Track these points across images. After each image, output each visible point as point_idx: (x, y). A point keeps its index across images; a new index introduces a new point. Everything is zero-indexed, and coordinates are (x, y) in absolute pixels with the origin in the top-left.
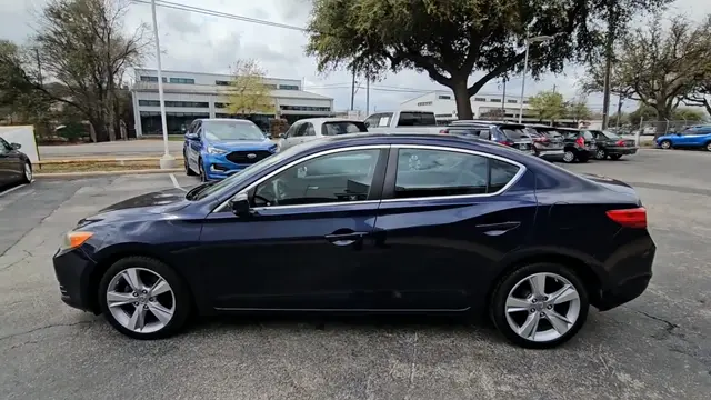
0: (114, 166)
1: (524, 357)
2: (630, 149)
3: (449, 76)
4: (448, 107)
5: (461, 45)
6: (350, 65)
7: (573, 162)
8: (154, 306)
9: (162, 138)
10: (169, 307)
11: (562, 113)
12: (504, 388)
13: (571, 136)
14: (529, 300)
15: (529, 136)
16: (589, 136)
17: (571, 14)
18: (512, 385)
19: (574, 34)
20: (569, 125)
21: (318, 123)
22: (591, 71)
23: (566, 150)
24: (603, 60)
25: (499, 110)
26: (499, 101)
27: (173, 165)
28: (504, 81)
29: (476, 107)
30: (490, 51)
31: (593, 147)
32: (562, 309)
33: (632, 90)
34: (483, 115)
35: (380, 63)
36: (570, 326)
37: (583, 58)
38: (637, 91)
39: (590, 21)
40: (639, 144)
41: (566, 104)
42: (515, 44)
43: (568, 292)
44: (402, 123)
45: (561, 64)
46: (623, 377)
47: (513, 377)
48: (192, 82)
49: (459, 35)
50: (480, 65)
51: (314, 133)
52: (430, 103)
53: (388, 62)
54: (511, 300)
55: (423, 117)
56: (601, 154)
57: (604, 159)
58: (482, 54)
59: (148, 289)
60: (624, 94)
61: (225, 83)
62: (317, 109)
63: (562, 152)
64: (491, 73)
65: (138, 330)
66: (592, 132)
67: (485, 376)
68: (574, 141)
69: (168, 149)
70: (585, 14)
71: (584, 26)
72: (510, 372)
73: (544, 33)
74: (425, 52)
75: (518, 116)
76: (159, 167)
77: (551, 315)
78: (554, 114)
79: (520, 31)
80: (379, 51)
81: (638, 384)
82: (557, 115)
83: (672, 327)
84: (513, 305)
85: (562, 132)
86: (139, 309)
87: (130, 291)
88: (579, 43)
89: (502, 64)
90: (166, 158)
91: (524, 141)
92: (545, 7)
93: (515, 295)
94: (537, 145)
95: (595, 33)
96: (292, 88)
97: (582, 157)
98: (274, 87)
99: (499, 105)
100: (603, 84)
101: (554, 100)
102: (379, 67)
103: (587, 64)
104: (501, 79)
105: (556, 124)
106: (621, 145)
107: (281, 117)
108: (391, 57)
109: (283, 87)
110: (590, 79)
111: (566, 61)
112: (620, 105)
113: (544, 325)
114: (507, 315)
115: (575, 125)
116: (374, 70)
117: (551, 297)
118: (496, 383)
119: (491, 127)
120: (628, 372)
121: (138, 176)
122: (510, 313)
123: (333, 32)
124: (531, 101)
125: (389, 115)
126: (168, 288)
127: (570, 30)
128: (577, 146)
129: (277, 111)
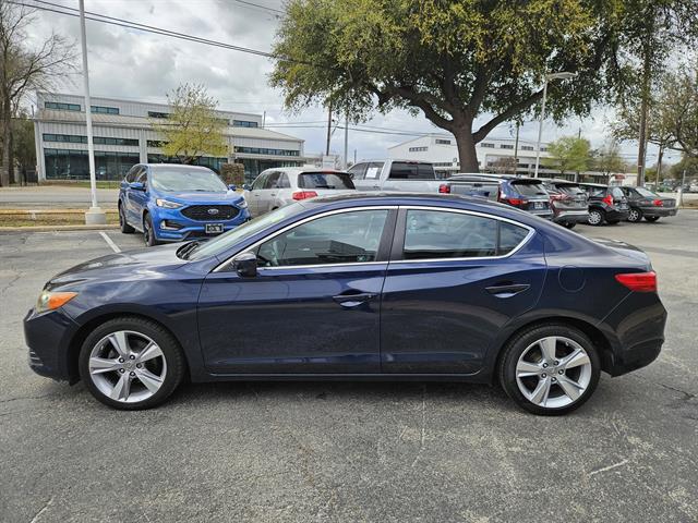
0: (24, 220)
1: (536, 423)
2: (668, 209)
3: (450, 118)
4: (449, 154)
5: (466, 79)
6: (327, 100)
7: (599, 224)
8: (141, 374)
9: (89, 185)
10: (159, 374)
11: (590, 164)
12: (515, 449)
13: (597, 193)
14: (540, 365)
15: (545, 193)
16: (618, 193)
17: (599, 45)
18: (524, 446)
19: (603, 71)
20: (597, 179)
21: (292, 173)
22: (623, 115)
23: (591, 209)
24: (638, 100)
25: (510, 159)
26: (510, 147)
27: (103, 220)
28: (518, 124)
29: (482, 154)
30: (501, 88)
31: (624, 207)
32: (573, 374)
33: (673, 138)
34: (490, 164)
35: (364, 98)
36: (581, 392)
37: (613, 99)
38: (679, 140)
39: (622, 54)
40: (682, 204)
41: (595, 152)
42: (531, 81)
43: (580, 357)
44: (394, 175)
45: (588, 106)
46: (633, 440)
47: (525, 440)
48: (116, 111)
49: (464, 68)
50: (487, 105)
51: (288, 185)
52: (425, 149)
53: (375, 99)
54: (521, 364)
55: (420, 167)
56: (634, 215)
57: (638, 221)
58: (491, 92)
59: (136, 355)
60: (664, 144)
61: (162, 116)
62: (283, 152)
63: (586, 212)
64: (500, 115)
65: (122, 400)
66: (623, 189)
67: (496, 440)
68: (601, 199)
69: (96, 199)
70: (615, 47)
71: (615, 60)
72: (521, 435)
73: (566, 69)
74: (421, 87)
75: (534, 166)
76: (84, 222)
77: (562, 380)
78: (579, 164)
79: (537, 66)
80: (364, 84)
81: (647, 445)
82: (584, 166)
83: (688, 397)
84: (524, 369)
85: (587, 188)
86: (125, 377)
87: (116, 355)
88: (609, 80)
89: (514, 104)
90: (94, 210)
91: (541, 199)
92: (566, 37)
93: (525, 359)
94: (555, 203)
95: (627, 69)
96: (249, 125)
97: (611, 219)
98: (226, 123)
99: (510, 153)
100: (639, 131)
101: (580, 147)
102: (364, 104)
103: (619, 105)
104: (514, 122)
105: (581, 178)
106: (658, 204)
107: (236, 161)
108: (378, 93)
109: (239, 123)
110: (623, 124)
111: (593, 102)
112: (661, 155)
113: (556, 390)
114: (518, 380)
115: (605, 179)
116: (358, 107)
117: (562, 361)
118: (507, 445)
119: (501, 181)
120: (639, 435)
121: (57, 234)
122: (521, 378)
123: (308, 60)
124: (551, 147)
125: (379, 165)
126: (160, 353)
127: (597, 64)
128: (604, 205)
129: (230, 154)
